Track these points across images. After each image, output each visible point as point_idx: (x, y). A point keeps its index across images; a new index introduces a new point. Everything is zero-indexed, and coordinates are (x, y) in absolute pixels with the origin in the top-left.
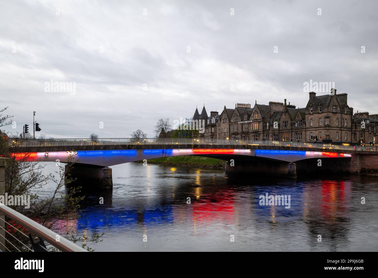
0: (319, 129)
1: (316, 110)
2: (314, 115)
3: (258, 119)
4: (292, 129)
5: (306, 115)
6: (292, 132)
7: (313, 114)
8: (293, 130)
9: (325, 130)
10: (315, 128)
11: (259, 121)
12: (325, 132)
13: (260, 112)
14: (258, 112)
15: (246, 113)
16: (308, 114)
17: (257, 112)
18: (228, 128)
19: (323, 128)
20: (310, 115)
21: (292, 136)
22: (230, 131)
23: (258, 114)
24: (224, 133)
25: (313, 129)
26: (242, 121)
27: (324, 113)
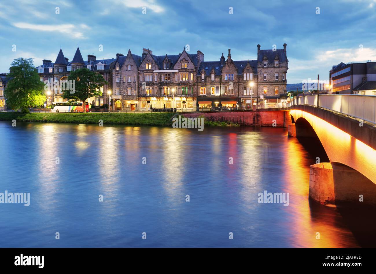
0: (276, 83)
1: (271, 64)
2: (269, 69)
3: (188, 68)
4: (239, 82)
5: (258, 68)
6: (239, 85)
7: (267, 68)
8: (240, 84)
9: (283, 85)
10: (270, 82)
11: (190, 71)
12: (283, 87)
13: (191, 60)
14: (188, 61)
15: (166, 60)
16: (261, 67)
17: (186, 60)
18: (136, 77)
19: (280, 83)
20: (264, 69)
21: (239, 90)
22: (138, 81)
23: (188, 62)
24: (128, 82)
25: (267, 83)
26: (160, 69)
27: (282, 67)
